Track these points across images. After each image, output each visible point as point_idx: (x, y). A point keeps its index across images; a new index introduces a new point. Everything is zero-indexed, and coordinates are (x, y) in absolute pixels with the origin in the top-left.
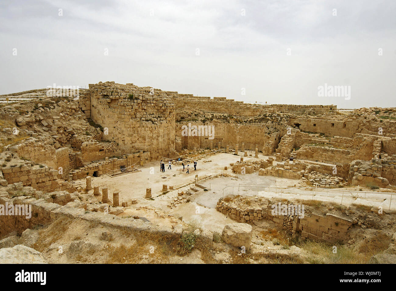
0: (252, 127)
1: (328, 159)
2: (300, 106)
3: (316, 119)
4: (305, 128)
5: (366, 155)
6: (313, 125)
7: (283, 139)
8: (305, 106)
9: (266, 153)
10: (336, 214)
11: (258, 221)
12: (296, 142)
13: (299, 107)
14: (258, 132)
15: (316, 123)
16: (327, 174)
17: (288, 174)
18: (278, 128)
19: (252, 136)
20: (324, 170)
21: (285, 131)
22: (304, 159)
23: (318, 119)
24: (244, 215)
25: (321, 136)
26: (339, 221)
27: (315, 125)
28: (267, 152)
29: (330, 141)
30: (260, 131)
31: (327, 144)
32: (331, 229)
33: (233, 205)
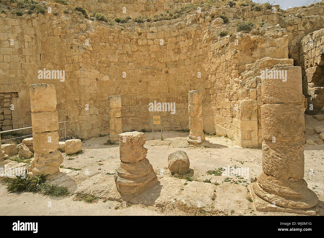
0: (150, 36)
14: (178, 52)
19: (154, 71)
30: (184, 44)
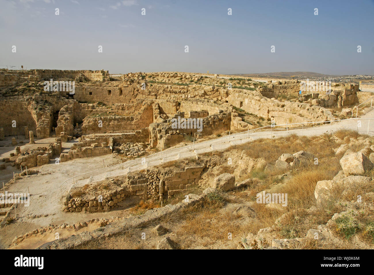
1: (115, 129)
2: (65, 71)
3: (92, 87)
4: (80, 98)
5: (147, 118)
6: (89, 93)
7: (61, 114)
8: (72, 71)
9: (41, 135)
10: (193, 166)
11: (122, 202)
12: (75, 115)
13: (65, 73)
15: (92, 91)
16: (129, 143)
17: (97, 152)
18: (50, 101)
19: (12, 115)
20: (126, 139)
21: (60, 103)
22: (91, 133)
23: (93, 87)
24: (106, 202)
25: (101, 106)
26: (194, 170)
27: (91, 93)
28: (43, 133)
29: (112, 109)
31: (110, 113)
32: (190, 179)
33: (89, 197)
